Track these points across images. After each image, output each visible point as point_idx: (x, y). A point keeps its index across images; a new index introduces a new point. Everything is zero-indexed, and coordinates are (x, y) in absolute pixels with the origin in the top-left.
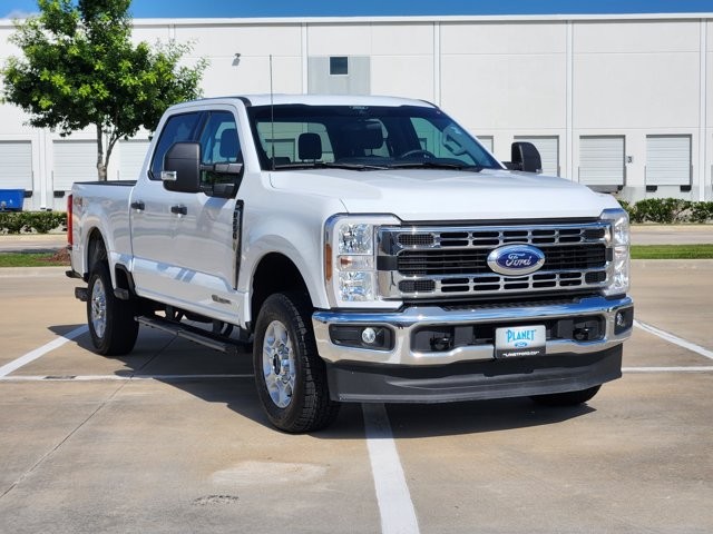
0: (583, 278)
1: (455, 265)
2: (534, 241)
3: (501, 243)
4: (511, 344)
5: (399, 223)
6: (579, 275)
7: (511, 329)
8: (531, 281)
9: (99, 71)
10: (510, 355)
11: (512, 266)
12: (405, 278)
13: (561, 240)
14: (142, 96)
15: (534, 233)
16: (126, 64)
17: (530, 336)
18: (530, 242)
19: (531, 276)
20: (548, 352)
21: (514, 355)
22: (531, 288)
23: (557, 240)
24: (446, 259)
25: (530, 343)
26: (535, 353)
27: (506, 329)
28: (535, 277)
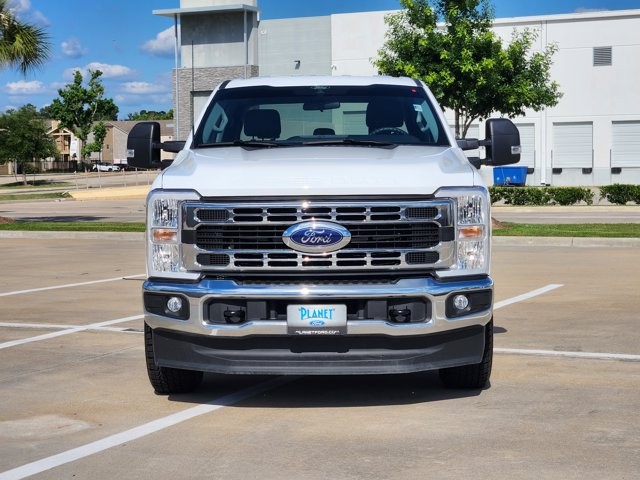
0: (402, 258)
1: (271, 240)
2: (338, 218)
3: (299, 219)
4: (306, 322)
5: (198, 198)
6: (398, 254)
7: (306, 307)
8: (334, 259)
9: (444, 59)
10: (305, 332)
11: (309, 243)
12: (204, 251)
13: (373, 218)
14: (482, 81)
15: (339, 210)
16: (466, 53)
17: (328, 315)
18: (334, 219)
19: (334, 254)
20: (350, 332)
21: (309, 332)
22: (334, 267)
23: (368, 218)
24: (260, 234)
25: (328, 322)
26: (334, 332)
27: (300, 306)
28: (339, 256)
